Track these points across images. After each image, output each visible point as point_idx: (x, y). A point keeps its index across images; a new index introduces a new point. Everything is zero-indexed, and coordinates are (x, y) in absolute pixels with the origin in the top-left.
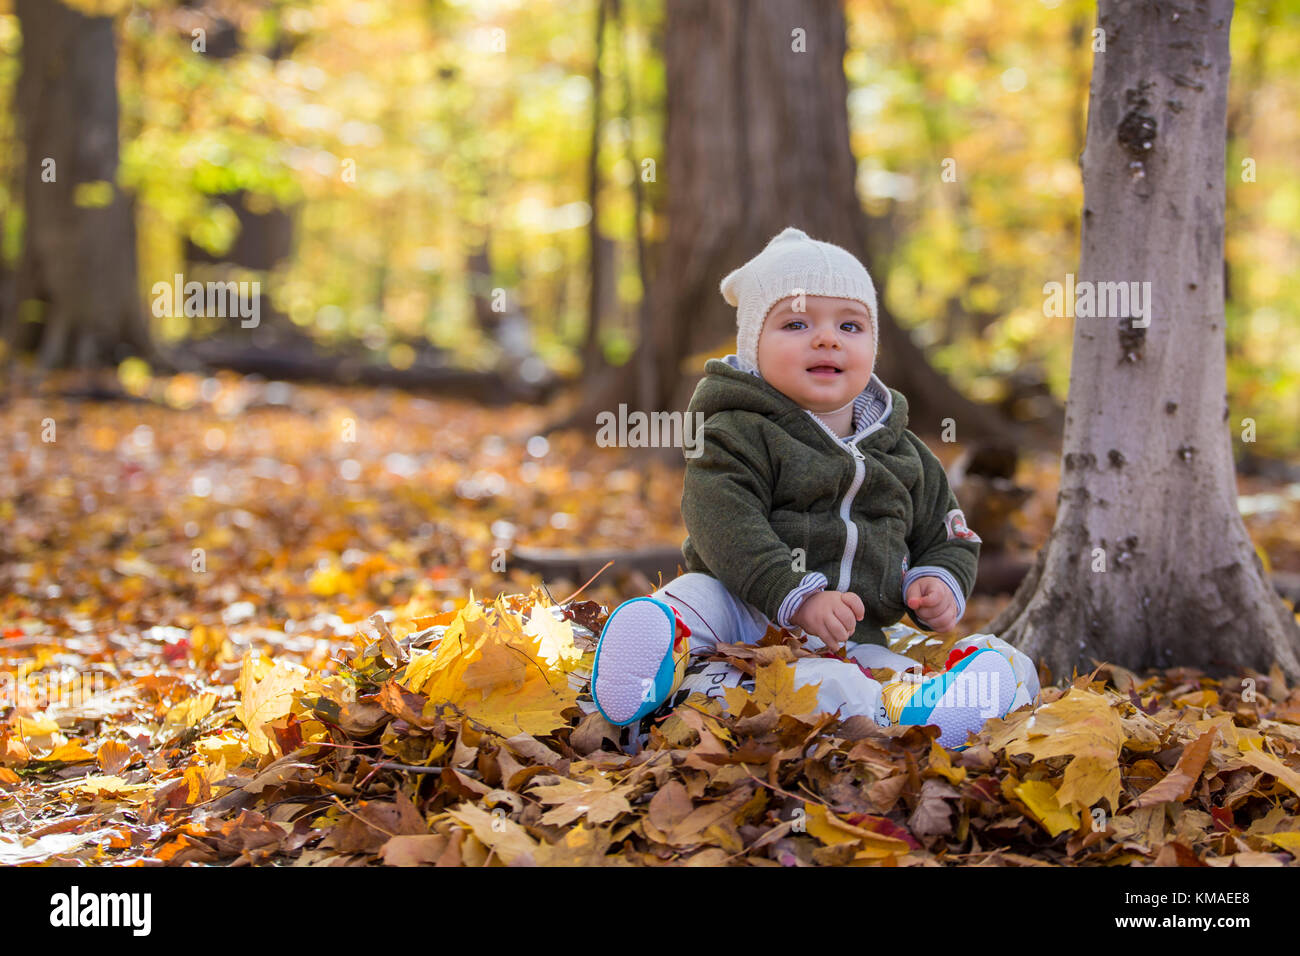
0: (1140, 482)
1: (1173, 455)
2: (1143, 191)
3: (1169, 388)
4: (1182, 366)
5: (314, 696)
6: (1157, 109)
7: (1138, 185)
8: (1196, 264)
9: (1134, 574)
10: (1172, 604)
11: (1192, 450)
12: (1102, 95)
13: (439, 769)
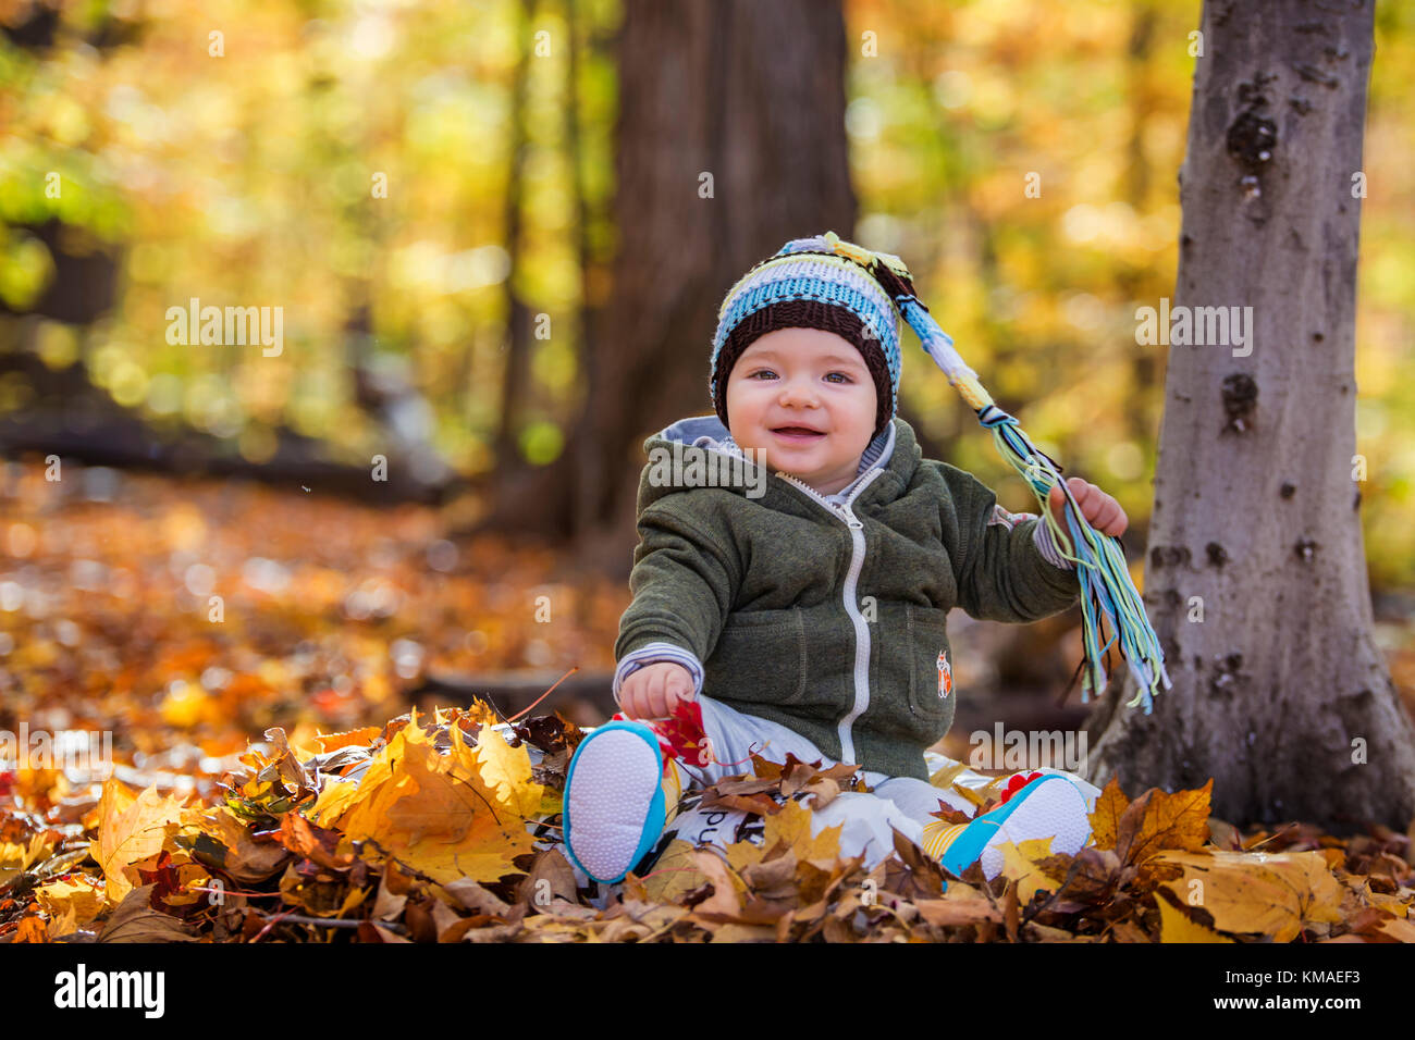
0: (1246, 585)
1: (1289, 552)
2: (1258, 214)
3: (1285, 468)
4: (1302, 438)
5: (194, 832)
6: (1277, 110)
7: (1253, 205)
8: (1323, 308)
9: (1236, 703)
10: (1283, 742)
11: (1313, 546)
12: (1207, 91)
13: (355, 922)
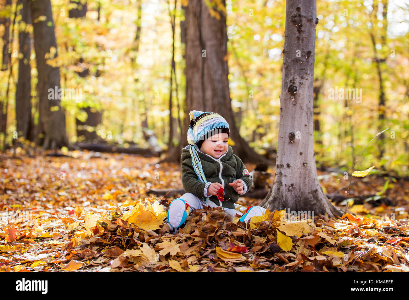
0: (294, 171)
1: (302, 164)
2: (294, 103)
3: (301, 149)
4: (303, 144)
5: (102, 222)
6: (297, 84)
7: (293, 102)
8: (307, 120)
9: (293, 192)
10: (302, 199)
11: (306, 163)
12: (284, 81)
13: (130, 238)
